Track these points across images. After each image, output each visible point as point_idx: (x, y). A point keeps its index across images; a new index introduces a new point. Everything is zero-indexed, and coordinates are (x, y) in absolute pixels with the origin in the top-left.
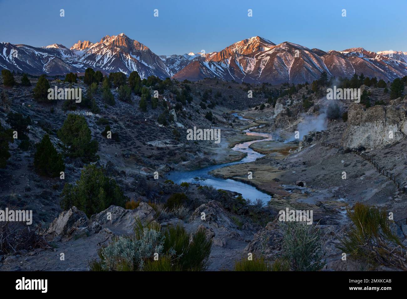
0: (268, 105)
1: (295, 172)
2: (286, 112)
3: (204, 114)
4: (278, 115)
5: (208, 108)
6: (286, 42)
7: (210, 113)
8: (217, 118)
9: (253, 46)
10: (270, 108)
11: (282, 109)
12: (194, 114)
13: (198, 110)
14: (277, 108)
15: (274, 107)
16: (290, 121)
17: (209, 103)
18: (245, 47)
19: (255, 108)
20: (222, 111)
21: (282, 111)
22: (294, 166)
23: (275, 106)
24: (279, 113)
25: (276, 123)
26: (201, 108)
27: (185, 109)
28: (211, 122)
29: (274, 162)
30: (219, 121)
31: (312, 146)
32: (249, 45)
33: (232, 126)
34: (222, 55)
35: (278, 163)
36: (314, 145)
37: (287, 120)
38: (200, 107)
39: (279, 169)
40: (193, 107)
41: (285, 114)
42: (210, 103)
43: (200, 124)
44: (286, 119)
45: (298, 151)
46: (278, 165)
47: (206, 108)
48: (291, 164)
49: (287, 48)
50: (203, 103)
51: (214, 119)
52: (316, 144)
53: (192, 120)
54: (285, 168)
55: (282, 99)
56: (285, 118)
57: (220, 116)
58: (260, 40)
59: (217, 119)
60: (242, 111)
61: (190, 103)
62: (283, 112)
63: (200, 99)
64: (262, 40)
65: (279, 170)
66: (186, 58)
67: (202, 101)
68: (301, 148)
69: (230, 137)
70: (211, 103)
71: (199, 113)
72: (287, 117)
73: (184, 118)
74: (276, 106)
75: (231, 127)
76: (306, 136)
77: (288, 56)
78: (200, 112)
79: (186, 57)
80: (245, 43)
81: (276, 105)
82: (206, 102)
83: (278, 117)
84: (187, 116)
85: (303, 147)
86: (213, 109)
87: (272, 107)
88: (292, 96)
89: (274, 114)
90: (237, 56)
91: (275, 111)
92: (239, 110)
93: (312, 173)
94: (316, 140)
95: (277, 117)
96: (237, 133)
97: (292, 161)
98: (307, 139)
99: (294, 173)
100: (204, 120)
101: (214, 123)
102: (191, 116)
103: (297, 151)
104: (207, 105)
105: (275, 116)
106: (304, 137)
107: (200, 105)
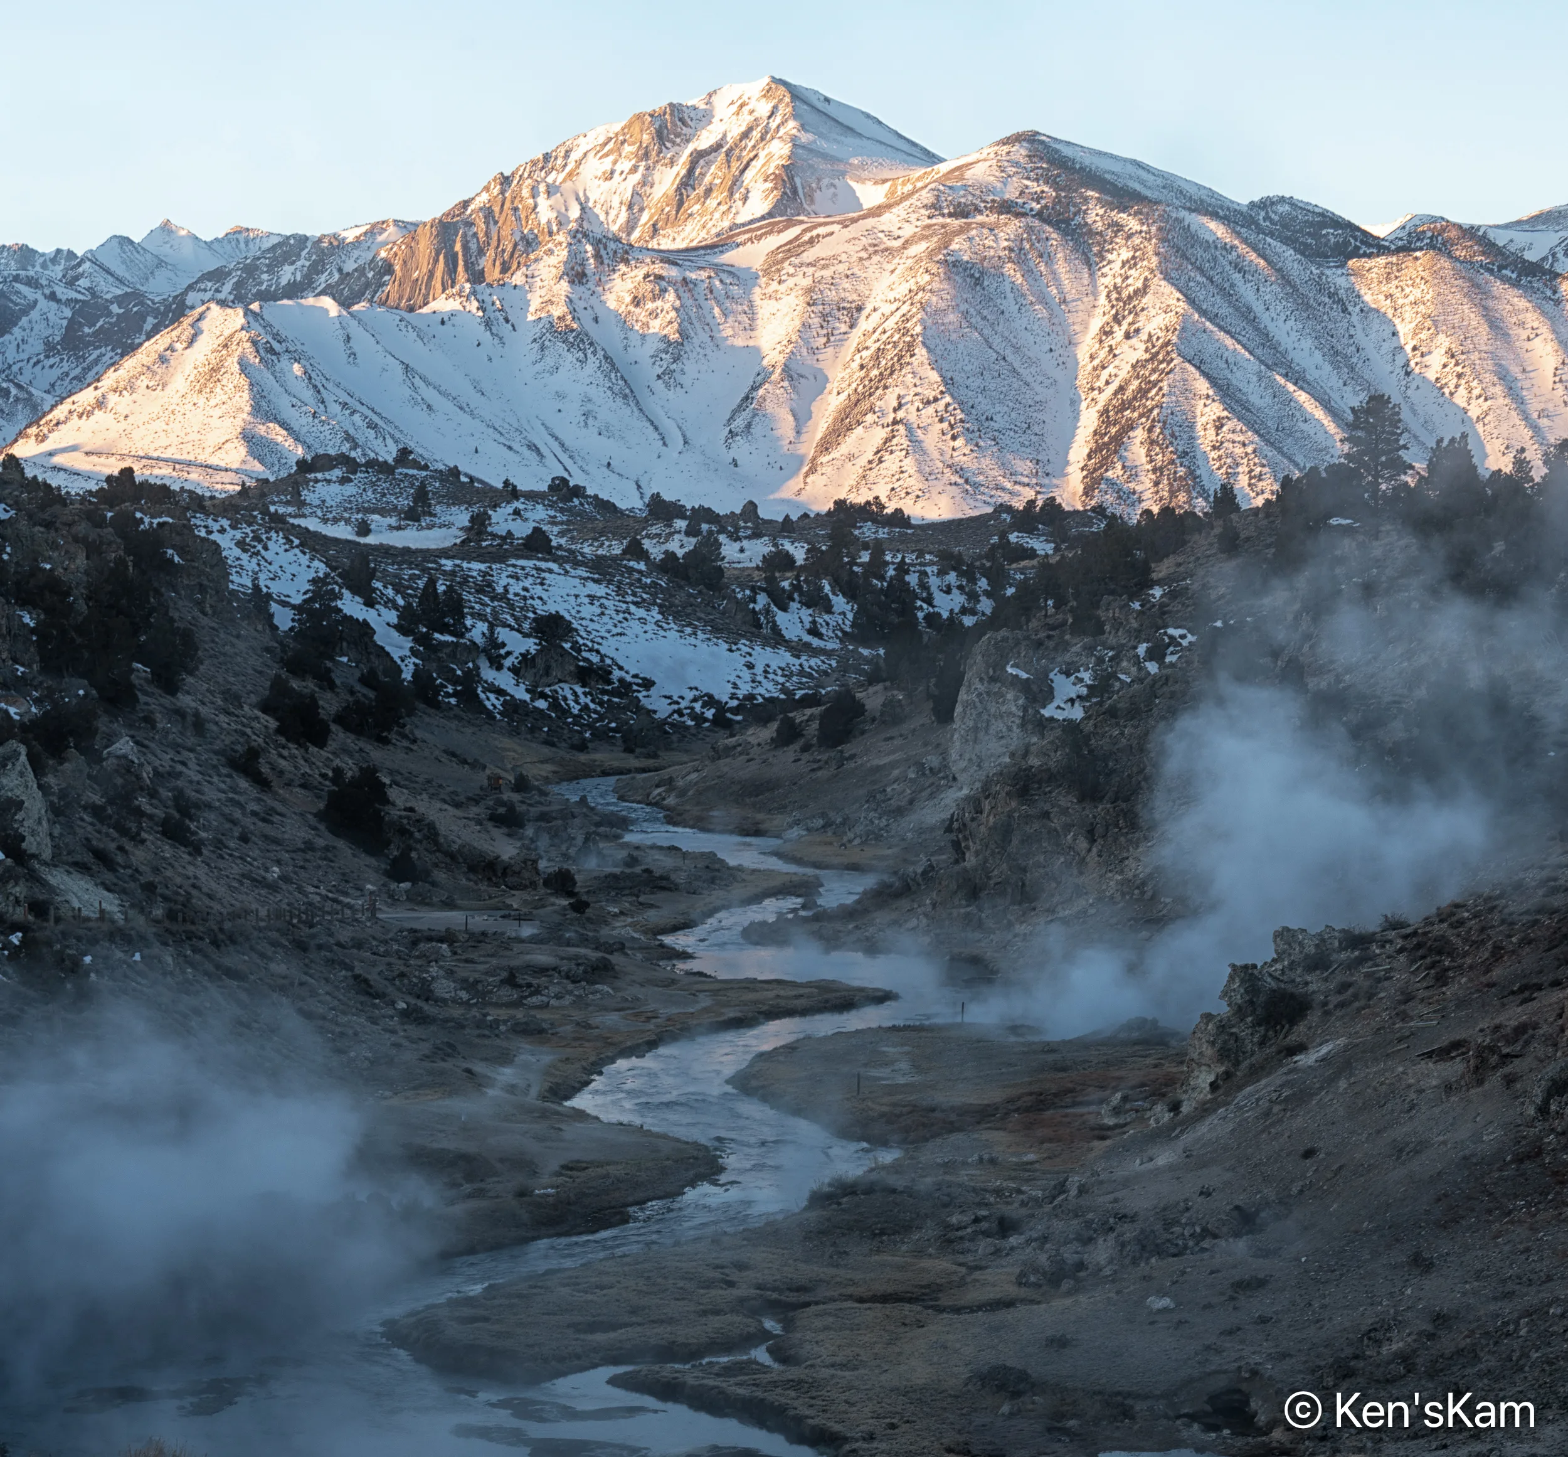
0: (889, 704)
1: (1166, 1302)
2: (1056, 759)
3: (303, 786)
4: (986, 790)
5: (339, 736)
6: (1031, 138)
7: (369, 775)
8: (431, 826)
9: (735, 166)
10: (905, 728)
11: (1016, 738)
12: (210, 795)
13: (254, 754)
14: (976, 729)
15: (944, 714)
16: (1093, 841)
17: (352, 693)
18: (666, 179)
19: (769, 732)
20: (477, 765)
21: (1026, 753)
22: (1159, 1252)
23: (958, 709)
24: (990, 768)
25: (971, 861)
26: (279, 731)
27: (124, 746)
28: (373, 861)
29: (977, 1220)
30: (452, 856)
31: (1308, 1059)
32: (698, 156)
33: (570, 894)
34: (458, 247)
35: (1006, 1227)
36: (1324, 1050)
37: (1068, 827)
38: (273, 724)
39: (1021, 1281)
40: (199, 725)
41: (1051, 777)
42: (358, 687)
43: (273, 887)
44: (1056, 823)
45: (1185, 1109)
46: (1013, 1240)
47: (328, 731)
48: (1129, 1232)
49: (1034, 187)
50: (295, 684)
51: (403, 832)
52: (1341, 1041)
53: (196, 849)
54: (1080, 1266)
55: (1017, 643)
56: (1046, 815)
57: (457, 805)
58: (795, 116)
59: (432, 833)
60: (650, 762)
61: (171, 687)
62: (1034, 761)
63: (267, 650)
64: (811, 117)
65: (1023, 1292)
66: (120, 281)
67: (284, 674)
68: (1204, 1078)
69: (558, 997)
70: (372, 694)
71: (262, 783)
72: (1066, 799)
73: (124, 831)
74: (967, 705)
75: (565, 902)
76: (1246, 974)
77: (1047, 257)
78: (265, 769)
79: (120, 271)
80: (661, 136)
81: (963, 696)
82: (326, 681)
83: (986, 805)
84: (148, 809)
85: (1228, 1075)
86: (385, 741)
87: (924, 717)
88: (1100, 613)
89: (943, 776)
90: (597, 256)
91: (954, 755)
92: (629, 750)
93: (1324, 1307)
94: (1341, 1005)
95: (975, 804)
96: (616, 959)
97: (1140, 1201)
98: (1262, 998)
99: (1165, 1310)
100: (309, 846)
101: (400, 870)
102: (186, 807)
103: (1175, 1107)
104: (329, 704)
105: (952, 798)
106: (1231, 978)
107: (266, 708)
